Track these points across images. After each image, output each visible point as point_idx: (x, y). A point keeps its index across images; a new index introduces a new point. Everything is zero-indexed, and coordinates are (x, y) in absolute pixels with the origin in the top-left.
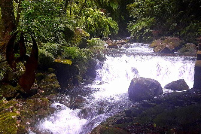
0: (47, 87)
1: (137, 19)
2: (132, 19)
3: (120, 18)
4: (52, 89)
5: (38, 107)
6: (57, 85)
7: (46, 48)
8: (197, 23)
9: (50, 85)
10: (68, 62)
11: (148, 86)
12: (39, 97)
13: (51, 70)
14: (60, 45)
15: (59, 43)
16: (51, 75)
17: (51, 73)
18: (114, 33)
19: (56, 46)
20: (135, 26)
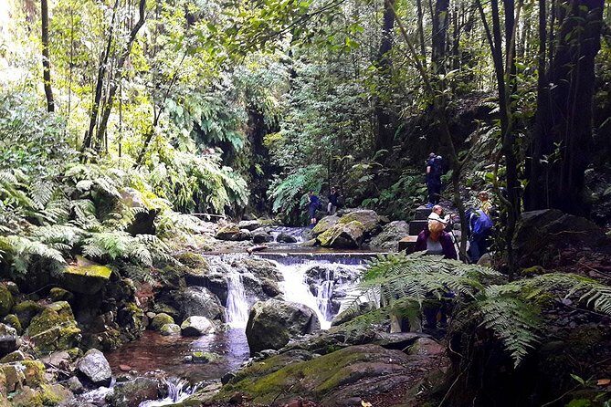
0: (47, 334)
1: (288, 170)
2: (278, 169)
3: (253, 170)
4: (58, 340)
5: (17, 383)
6: (73, 328)
7: (42, 238)
8: (416, 174)
9: (53, 328)
10: (103, 272)
11: (287, 318)
12: (20, 358)
13: (58, 292)
14: (82, 231)
15: (78, 226)
16: (58, 305)
17: (56, 300)
18: (239, 203)
19: (69, 232)
20: (283, 186)
